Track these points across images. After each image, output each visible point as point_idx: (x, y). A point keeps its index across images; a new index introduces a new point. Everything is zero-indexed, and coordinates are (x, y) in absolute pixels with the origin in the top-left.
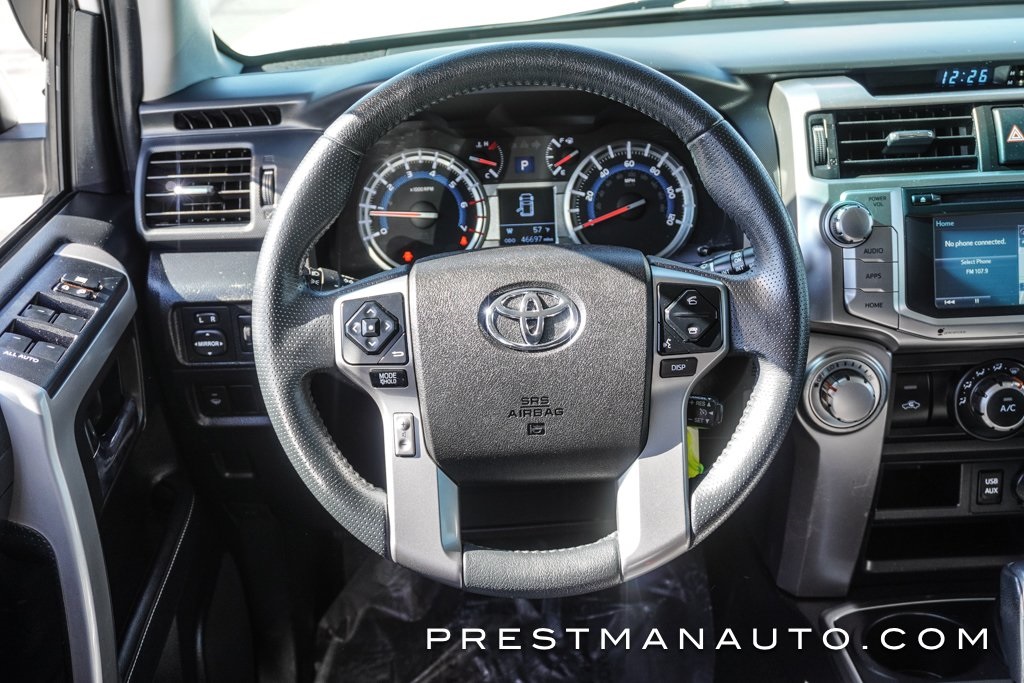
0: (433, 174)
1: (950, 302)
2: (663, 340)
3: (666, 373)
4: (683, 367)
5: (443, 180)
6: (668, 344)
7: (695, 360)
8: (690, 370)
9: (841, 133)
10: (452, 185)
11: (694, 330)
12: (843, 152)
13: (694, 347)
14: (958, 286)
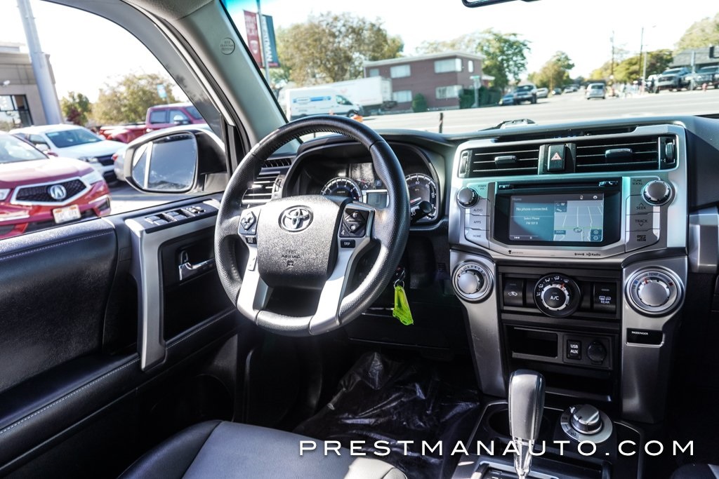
0: (345, 186)
1: (517, 238)
2: (341, 231)
3: (343, 246)
4: (349, 244)
5: (348, 189)
6: (343, 233)
7: (354, 241)
8: (352, 245)
9: (474, 158)
10: (351, 191)
11: (354, 228)
12: (473, 166)
13: (352, 234)
14: (521, 230)
